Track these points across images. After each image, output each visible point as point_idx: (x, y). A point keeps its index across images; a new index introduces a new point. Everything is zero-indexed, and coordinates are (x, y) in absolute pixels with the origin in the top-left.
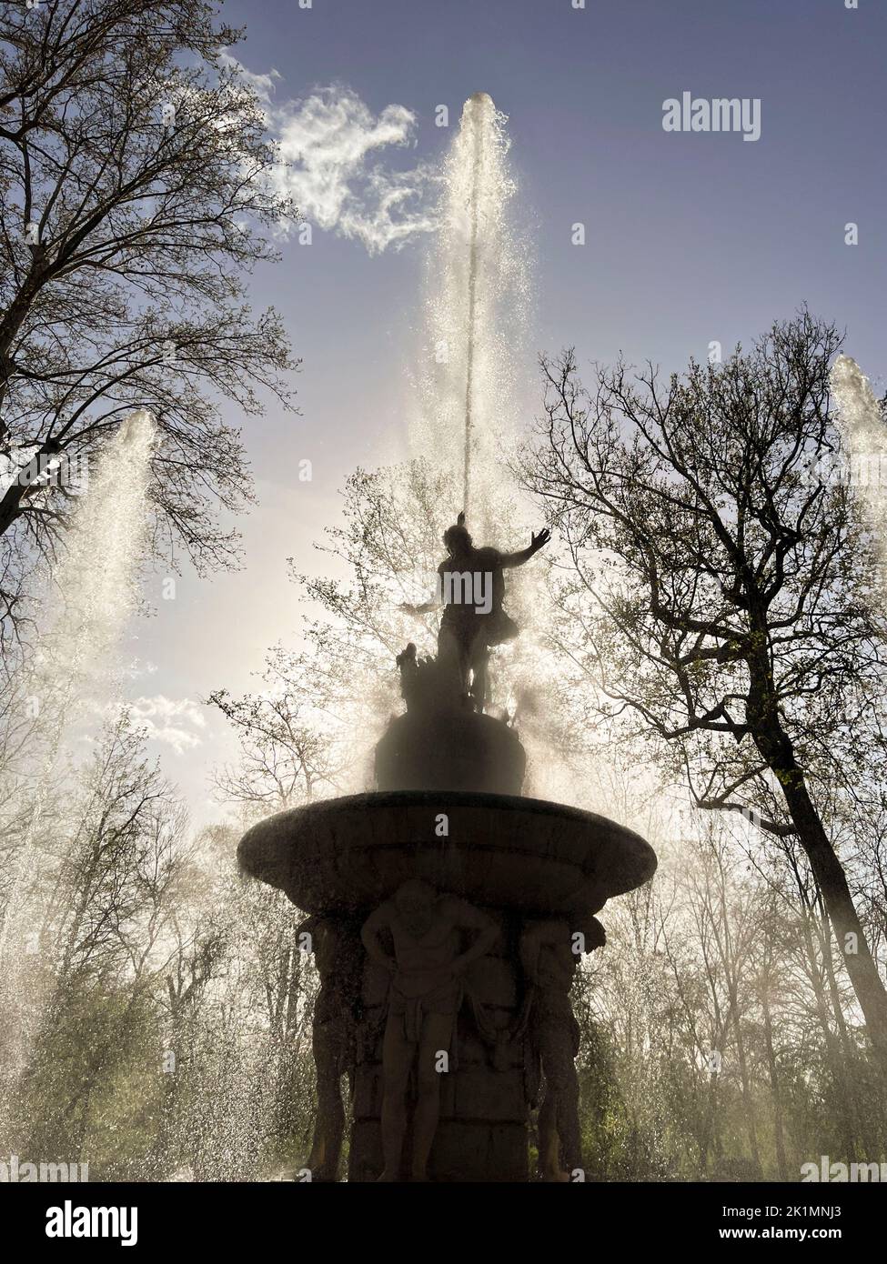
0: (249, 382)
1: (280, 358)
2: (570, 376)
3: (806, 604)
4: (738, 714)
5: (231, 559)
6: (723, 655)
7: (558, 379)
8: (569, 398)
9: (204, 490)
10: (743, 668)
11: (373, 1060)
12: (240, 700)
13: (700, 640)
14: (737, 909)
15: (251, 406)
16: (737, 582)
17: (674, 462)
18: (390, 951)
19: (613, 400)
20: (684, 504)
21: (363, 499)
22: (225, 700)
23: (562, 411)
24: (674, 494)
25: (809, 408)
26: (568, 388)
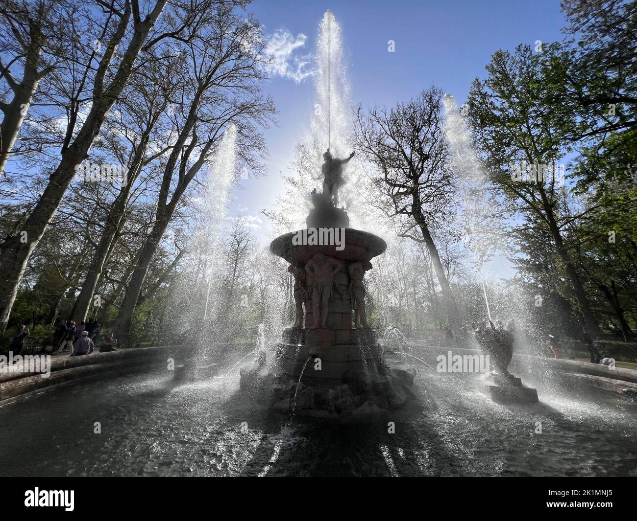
0: (265, 119)
1: (273, 111)
2: (360, 111)
3: (430, 178)
4: (409, 209)
5: (264, 173)
6: (406, 194)
7: (356, 112)
8: (360, 118)
9: (255, 152)
10: (411, 197)
11: (310, 299)
12: (270, 212)
13: (399, 189)
14: (407, 264)
15: (266, 126)
16: (410, 172)
17: (391, 136)
18: (313, 271)
19: (373, 118)
20: (395, 149)
21: (300, 153)
22: (266, 212)
23: (358, 122)
24: (392, 147)
25: (433, 116)
26: (360, 115)
